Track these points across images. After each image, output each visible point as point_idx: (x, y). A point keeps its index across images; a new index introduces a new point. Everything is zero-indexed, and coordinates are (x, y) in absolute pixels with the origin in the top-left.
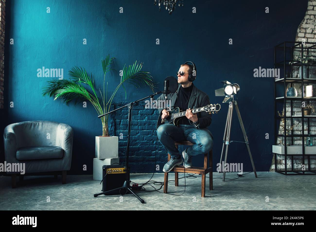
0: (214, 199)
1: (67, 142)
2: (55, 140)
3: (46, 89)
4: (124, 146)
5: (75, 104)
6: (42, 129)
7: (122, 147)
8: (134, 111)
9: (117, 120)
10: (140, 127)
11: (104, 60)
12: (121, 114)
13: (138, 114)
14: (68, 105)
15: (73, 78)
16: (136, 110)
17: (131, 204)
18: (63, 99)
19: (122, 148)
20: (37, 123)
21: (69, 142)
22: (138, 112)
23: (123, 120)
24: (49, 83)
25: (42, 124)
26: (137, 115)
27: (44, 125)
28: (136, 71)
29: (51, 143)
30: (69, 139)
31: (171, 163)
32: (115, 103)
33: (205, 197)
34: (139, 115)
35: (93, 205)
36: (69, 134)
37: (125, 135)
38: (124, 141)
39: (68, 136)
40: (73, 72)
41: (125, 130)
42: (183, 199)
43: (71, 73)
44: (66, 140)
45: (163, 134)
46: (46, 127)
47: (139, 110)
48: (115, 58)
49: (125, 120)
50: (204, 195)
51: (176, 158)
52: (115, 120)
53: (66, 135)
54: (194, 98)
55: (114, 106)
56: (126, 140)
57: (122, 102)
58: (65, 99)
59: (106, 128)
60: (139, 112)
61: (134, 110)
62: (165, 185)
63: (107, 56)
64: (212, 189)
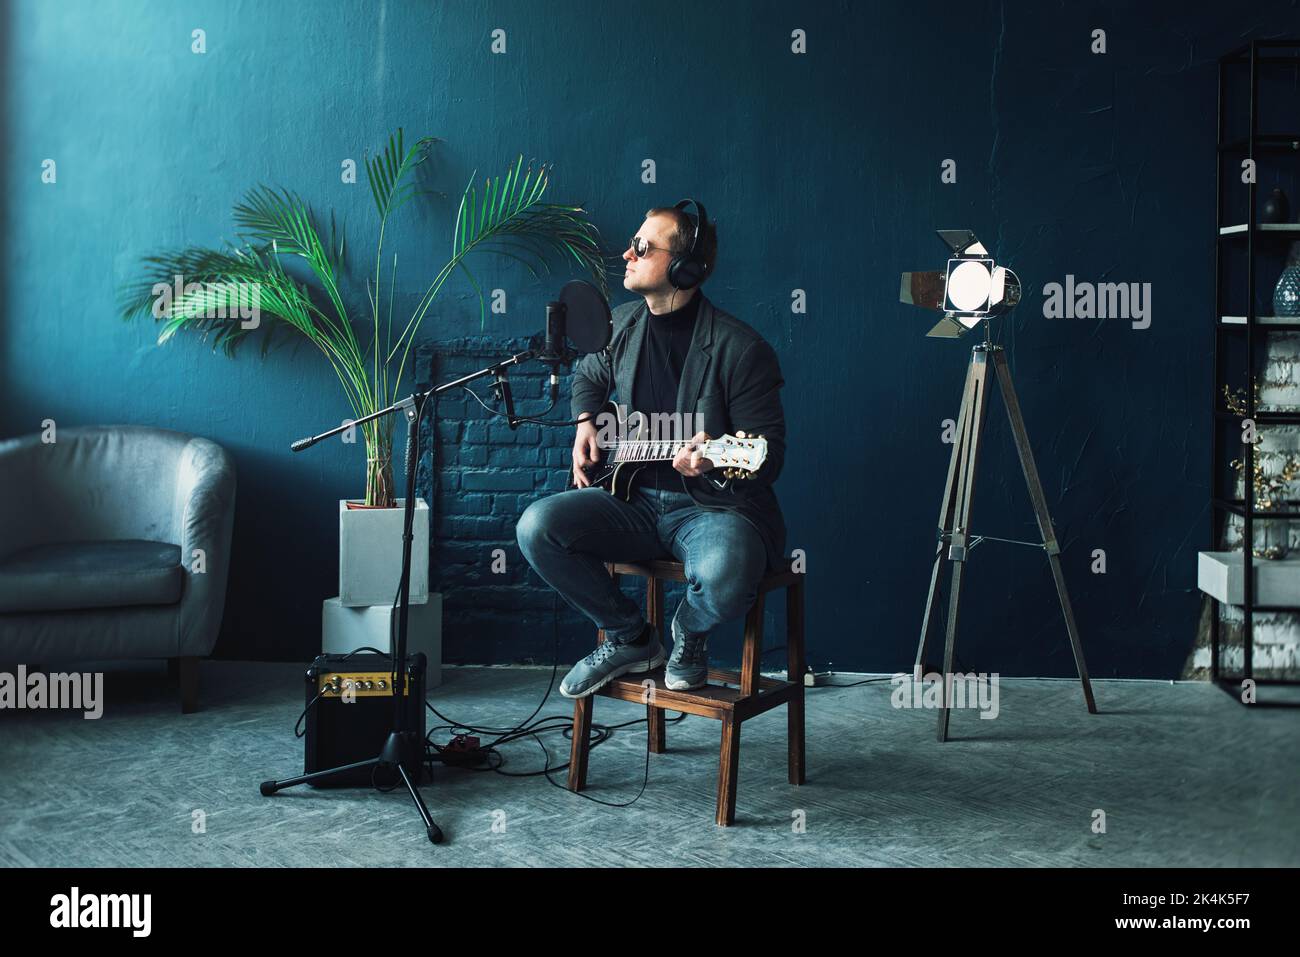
0: (762, 840)
1: (195, 536)
2: (171, 515)
3: (137, 288)
4: (477, 538)
5: (264, 350)
6: (119, 462)
7: (470, 545)
8: (524, 378)
9: (445, 420)
10: (549, 452)
11: (379, 158)
12: (463, 397)
13: (541, 394)
14: (234, 356)
15: (253, 235)
16: (530, 375)
17: (385, 846)
18: (212, 329)
19: (468, 548)
20: (98, 439)
21: (204, 535)
22: (543, 386)
23: (471, 422)
24: (149, 263)
25: (121, 442)
26: (534, 398)
27: (126, 447)
28: (524, 204)
29: (154, 526)
30: (204, 524)
31: (600, 662)
32: (439, 343)
33: (731, 821)
34: (546, 397)
35: (226, 840)
36: (207, 501)
37: (483, 488)
38: (479, 518)
39: (202, 507)
40: (253, 208)
41: (483, 466)
42: (627, 828)
43: (242, 213)
44: (192, 526)
45: (538, 542)
46: (135, 453)
48: (435, 141)
49: (483, 422)
50: (725, 816)
51: (621, 639)
52: (438, 419)
53: (194, 506)
54: (702, 360)
55: (430, 357)
56: (488, 514)
57: (466, 342)
58: (221, 328)
59: (380, 467)
61: (524, 375)
62: (573, 765)
63: (392, 139)
64: (797, 780)
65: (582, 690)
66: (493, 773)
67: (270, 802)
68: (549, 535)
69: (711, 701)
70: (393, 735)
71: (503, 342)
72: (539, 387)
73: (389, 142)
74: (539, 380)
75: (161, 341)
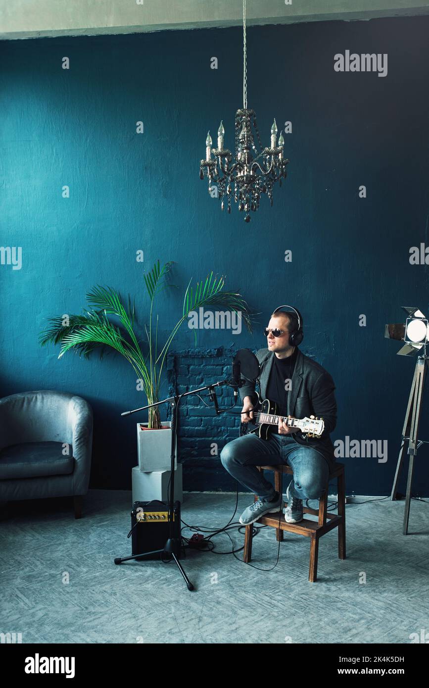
0: (329, 590)
1: (78, 445)
2: (65, 430)
3: (47, 332)
4: (195, 437)
5: (101, 356)
6: (42, 407)
7: (193, 439)
8: (215, 367)
9: (180, 386)
10: (226, 399)
11: (150, 274)
12: (188, 375)
13: (222, 374)
14: (88, 358)
15: (95, 306)
16: (217, 365)
18: (79, 348)
19: (192, 441)
20: (33, 397)
21: (82, 444)
22: (223, 370)
23: (192, 386)
24: (51, 321)
25: (43, 398)
26: (219, 375)
27: (45, 401)
28: (214, 292)
29: (58, 435)
30: (82, 439)
31: (257, 509)
32: (177, 352)
33: (315, 580)
34: (224, 375)
36: (83, 430)
37: (198, 414)
38: (196, 428)
39: (81, 433)
40: (94, 294)
41: (197, 405)
42: (271, 583)
43: (90, 297)
44: (77, 441)
45: (230, 462)
46: (49, 403)
47: (224, 365)
48: (173, 263)
49: (197, 386)
50: (313, 578)
51: (266, 500)
52: (177, 385)
53: (77, 432)
54: (299, 380)
55: (173, 358)
56: (200, 426)
57: (189, 351)
58: (82, 348)
59: (154, 410)
60: (225, 369)
61: (214, 365)
62: (245, 548)
63: (155, 265)
64: (342, 557)
65: (249, 522)
66: (210, 552)
67: (119, 568)
68: (235, 460)
69: (306, 529)
70: (169, 540)
71: (205, 351)
72: (221, 370)
73: (154, 266)
74: (221, 367)
75: (59, 358)
